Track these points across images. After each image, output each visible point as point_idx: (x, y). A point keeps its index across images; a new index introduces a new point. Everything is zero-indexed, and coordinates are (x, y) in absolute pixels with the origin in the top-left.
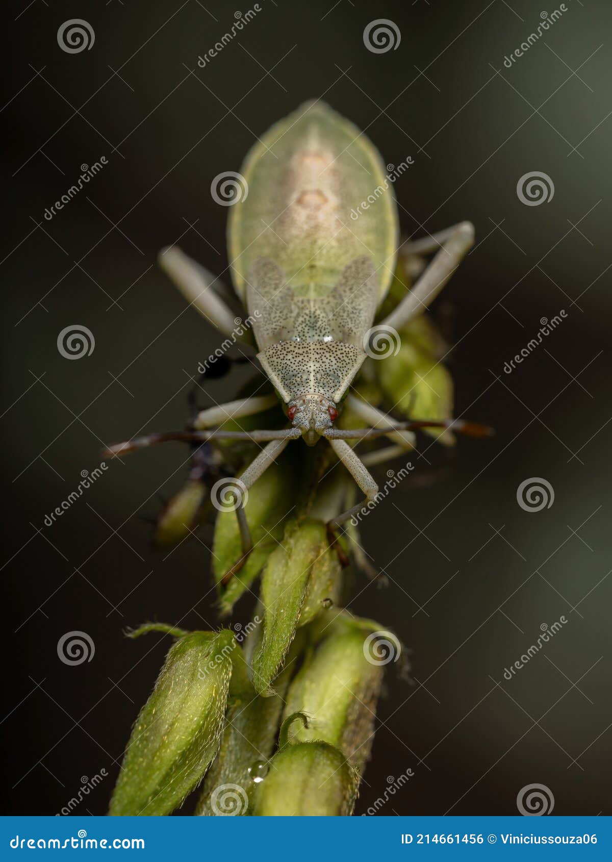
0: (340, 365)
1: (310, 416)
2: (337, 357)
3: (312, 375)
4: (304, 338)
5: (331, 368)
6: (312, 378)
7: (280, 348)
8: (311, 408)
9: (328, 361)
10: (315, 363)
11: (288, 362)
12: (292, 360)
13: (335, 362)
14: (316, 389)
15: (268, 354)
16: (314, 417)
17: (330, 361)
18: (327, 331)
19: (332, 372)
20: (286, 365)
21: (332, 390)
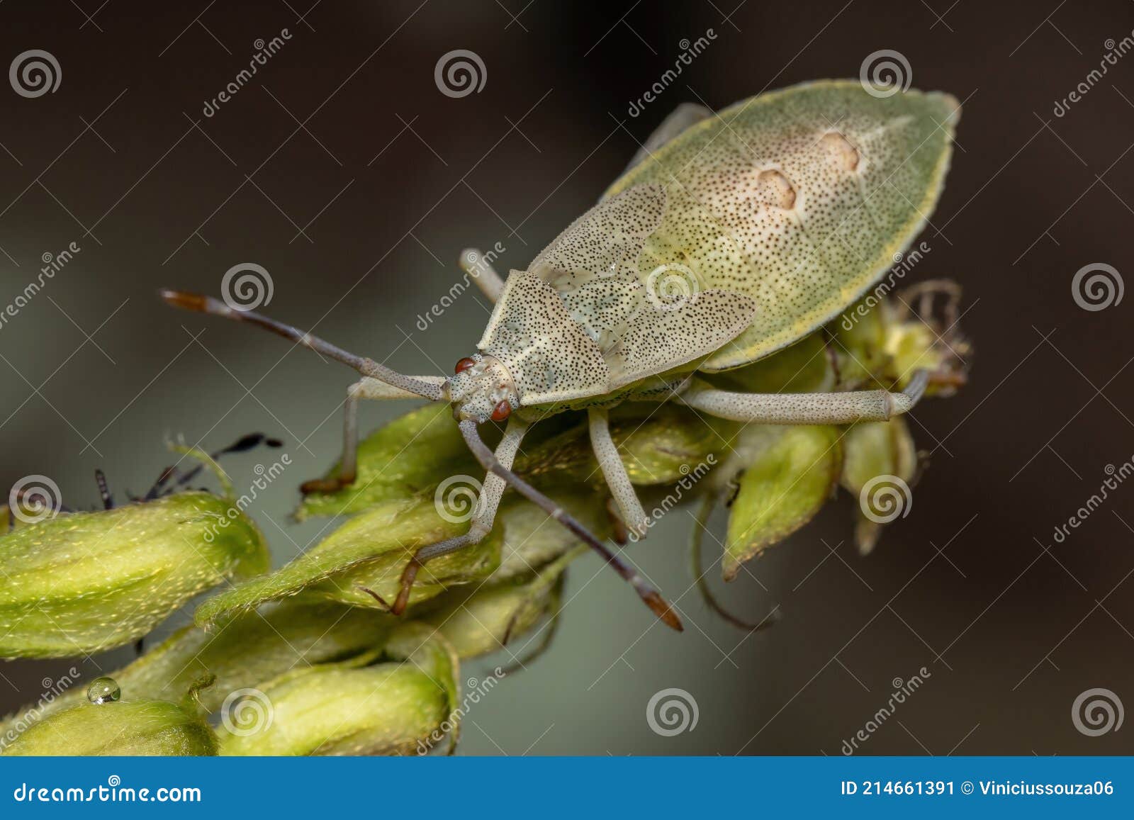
0: (570, 372)
1: (472, 390)
2: (575, 361)
3: (533, 349)
4: (574, 306)
5: (558, 365)
6: (527, 352)
7: (538, 288)
8: (483, 382)
9: (563, 354)
10: (550, 343)
11: (528, 311)
12: (534, 314)
13: (569, 362)
14: (517, 367)
15: (522, 280)
16: (475, 395)
17: (564, 357)
18: (604, 325)
19: (553, 370)
20: (522, 310)
21: (532, 387)
